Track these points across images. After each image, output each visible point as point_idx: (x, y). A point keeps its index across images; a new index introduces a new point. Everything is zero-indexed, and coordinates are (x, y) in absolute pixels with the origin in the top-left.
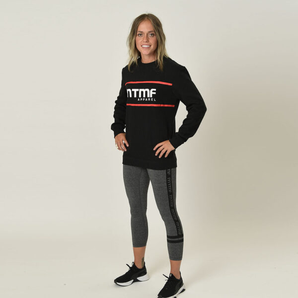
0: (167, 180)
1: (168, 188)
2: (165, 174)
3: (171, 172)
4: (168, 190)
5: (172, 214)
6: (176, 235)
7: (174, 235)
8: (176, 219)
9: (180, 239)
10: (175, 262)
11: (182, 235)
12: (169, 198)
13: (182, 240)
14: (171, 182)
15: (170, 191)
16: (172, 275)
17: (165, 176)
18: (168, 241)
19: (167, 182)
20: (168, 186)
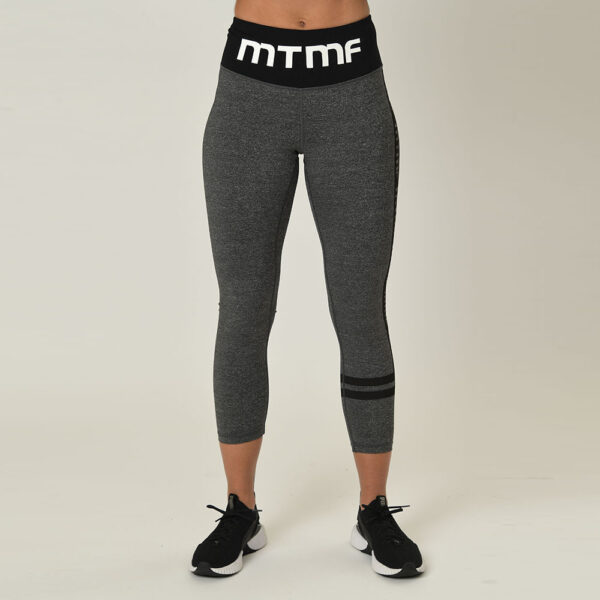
11: (391, 378)
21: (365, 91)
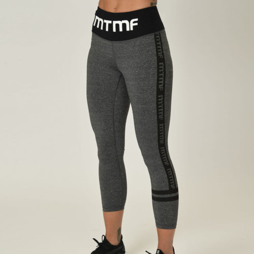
0: (158, 98)
1: (158, 112)
2: (155, 88)
3: (164, 86)
4: (158, 115)
5: (161, 154)
6: (167, 189)
7: (164, 189)
8: (167, 163)
9: (173, 195)
10: (164, 231)
12: (159, 129)
13: (177, 198)
14: (163, 103)
15: (161, 117)
16: (161, 251)
17: (155, 93)
18: (154, 198)
19: (158, 101)
20: (158, 109)
21: (140, 45)
